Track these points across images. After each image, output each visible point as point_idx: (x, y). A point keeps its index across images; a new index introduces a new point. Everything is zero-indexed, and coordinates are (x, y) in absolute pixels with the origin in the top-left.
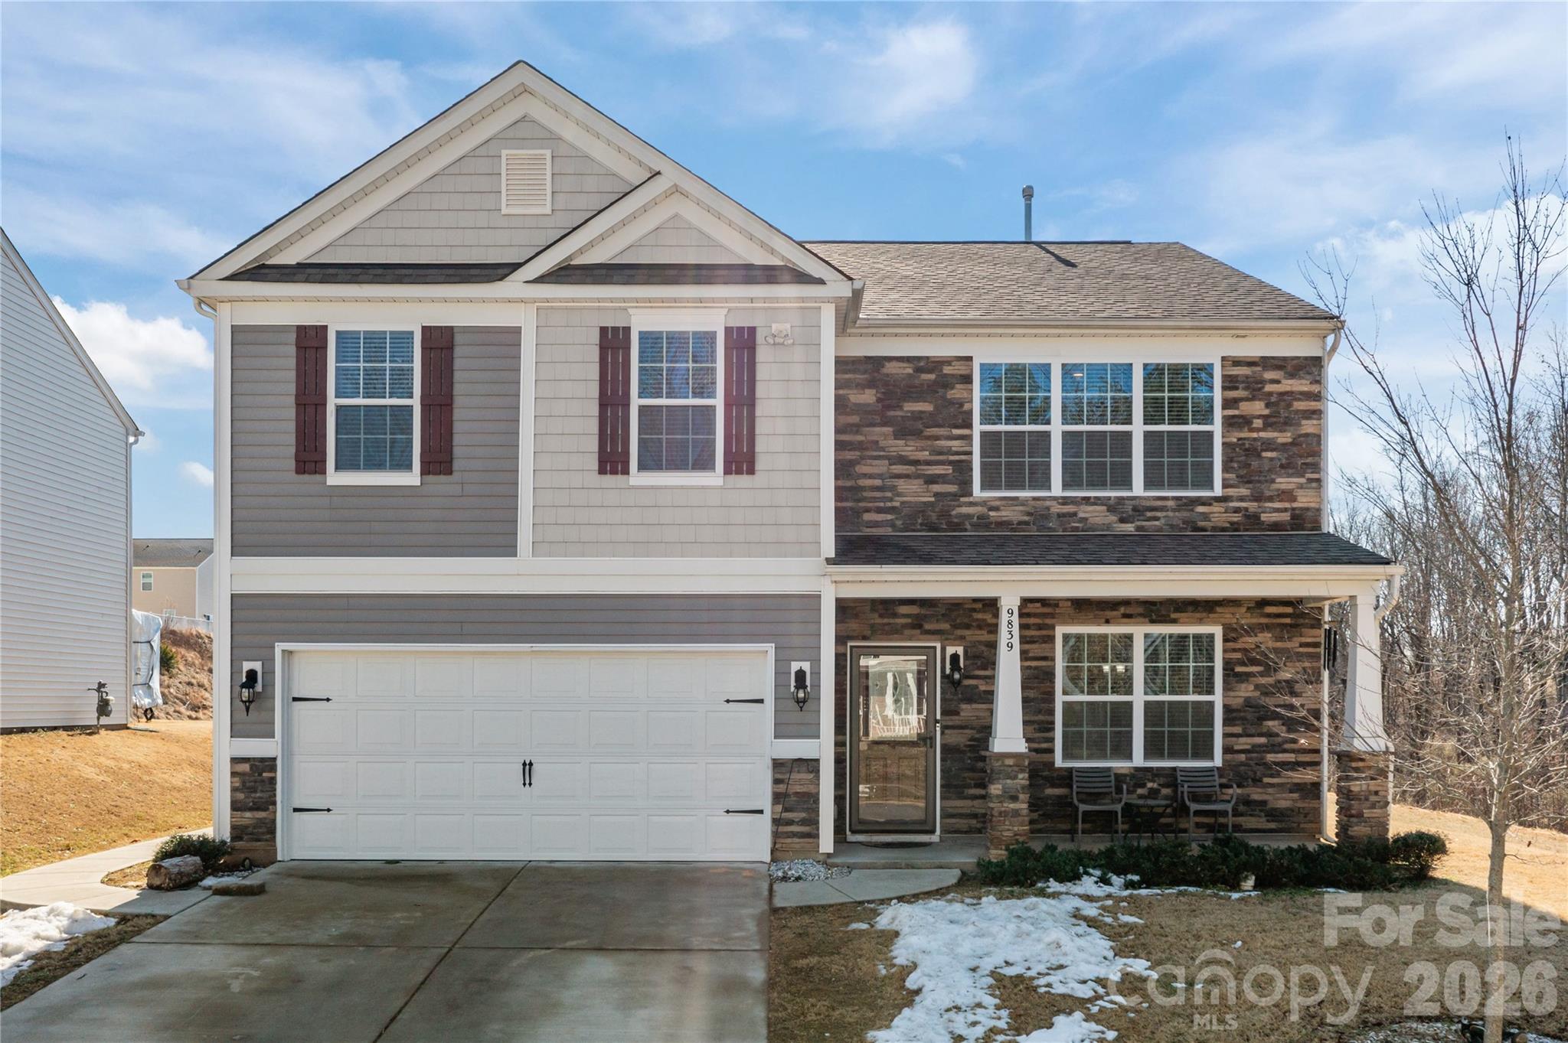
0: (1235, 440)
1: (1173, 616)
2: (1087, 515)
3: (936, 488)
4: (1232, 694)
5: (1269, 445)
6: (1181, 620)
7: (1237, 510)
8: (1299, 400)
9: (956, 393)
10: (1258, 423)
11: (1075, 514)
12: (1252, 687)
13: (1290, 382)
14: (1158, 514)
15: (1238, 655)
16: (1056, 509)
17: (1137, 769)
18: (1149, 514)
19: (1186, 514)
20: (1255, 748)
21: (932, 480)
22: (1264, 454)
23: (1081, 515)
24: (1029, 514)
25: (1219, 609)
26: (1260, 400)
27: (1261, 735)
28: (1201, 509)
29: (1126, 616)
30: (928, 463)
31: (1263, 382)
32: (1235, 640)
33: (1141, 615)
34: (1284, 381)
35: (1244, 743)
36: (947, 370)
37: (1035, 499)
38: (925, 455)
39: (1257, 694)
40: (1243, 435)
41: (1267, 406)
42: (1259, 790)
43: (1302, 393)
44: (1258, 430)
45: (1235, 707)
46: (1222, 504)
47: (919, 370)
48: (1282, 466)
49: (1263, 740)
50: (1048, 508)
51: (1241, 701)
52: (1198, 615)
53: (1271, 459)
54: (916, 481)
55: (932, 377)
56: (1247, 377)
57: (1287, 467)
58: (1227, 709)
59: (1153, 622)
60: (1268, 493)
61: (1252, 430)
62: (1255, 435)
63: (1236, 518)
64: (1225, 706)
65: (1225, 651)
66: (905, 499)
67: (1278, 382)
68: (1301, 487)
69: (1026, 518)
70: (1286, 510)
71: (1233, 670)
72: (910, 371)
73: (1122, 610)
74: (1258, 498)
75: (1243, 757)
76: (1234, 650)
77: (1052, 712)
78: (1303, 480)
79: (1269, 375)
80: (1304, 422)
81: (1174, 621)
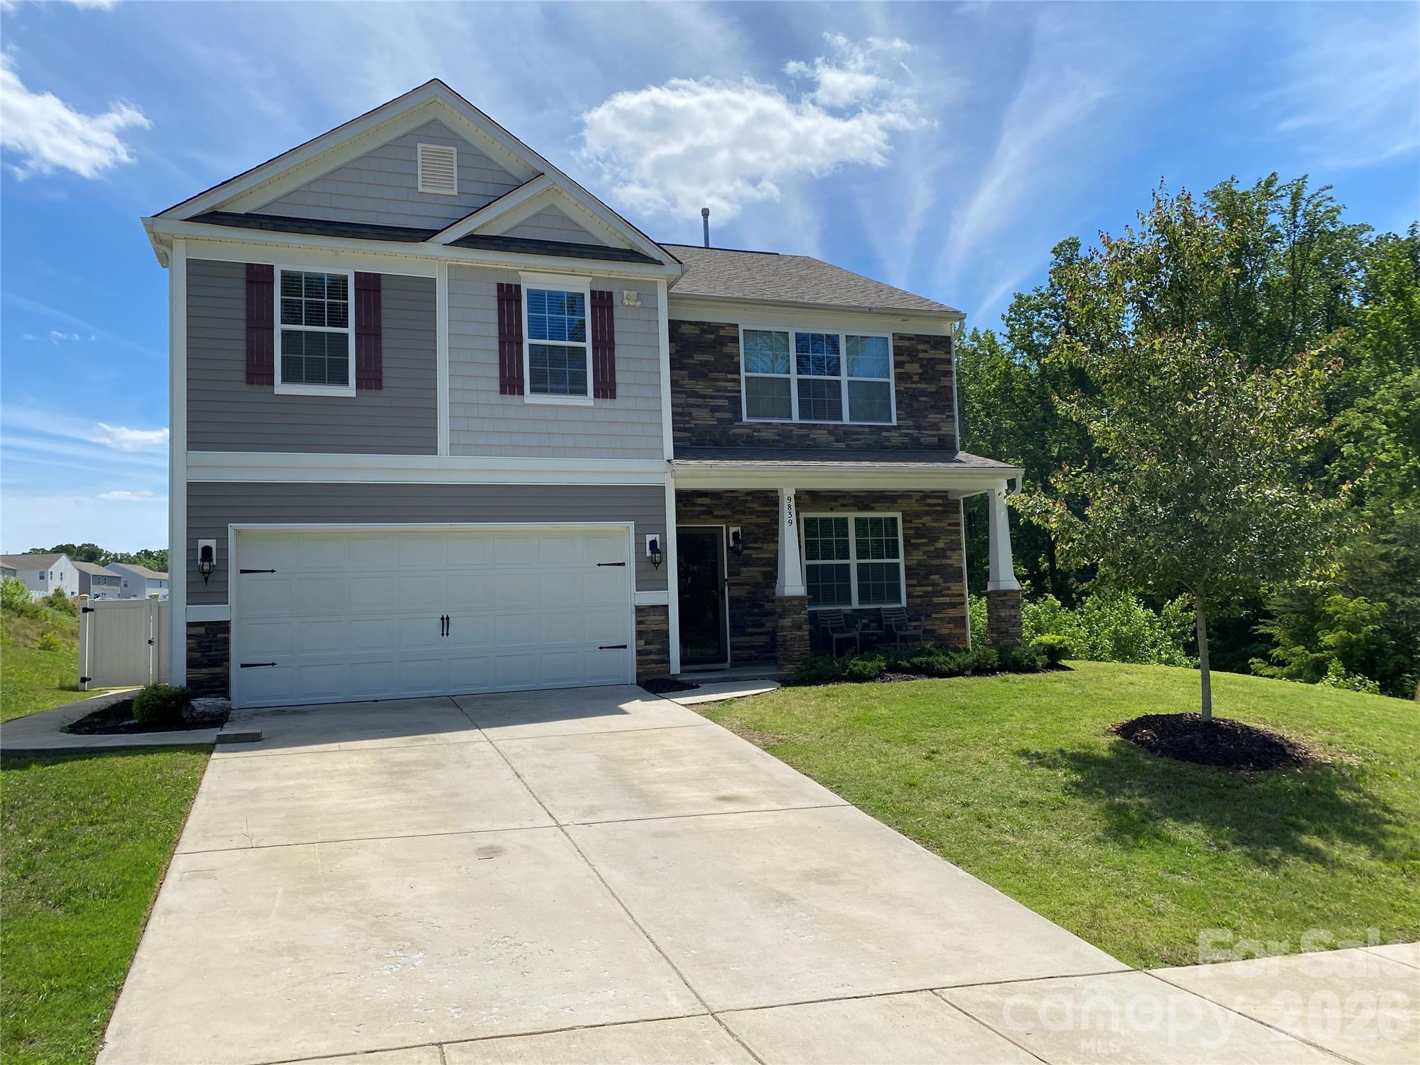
0: (903, 389)
1: (872, 505)
2: (816, 436)
3: (718, 415)
4: (910, 558)
5: (923, 393)
6: (877, 508)
7: (906, 435)
8: (939, 364)
9: (728, 349)
10: (916, 378)
11: (808, 436)
12: (921, 553)
13: (934, 352)
14: (860, 437)
15: (912, 532)
16: (796, 432)
17: (854, 610)
18: (854, 437)
19: (874, 437)
20: (926, 594)
21: (715, 409)
22: (921, 399)
23: (812, 436)
24: (779, 435)
25: (899, 501)
26: (917, 363)
27: (928, 585)
28: (885, 434)
29: (842, 505)
30: (713, 397)
31: (918, 351)
32: (911, 522)
33: (854, 505)
34: (930, 352)
35: (919, 591)
36: (722, 332)
37: (782, 424)
38: (710, 391)
39: (925, 557)
40: (908, 386)
41: (921, 367)
42: (930, 622)
43: (940, 359)
44: (916, 383)
45: (912, 566)
46: (898, 431)
47: (704, 332)
48: (931, 407)
49: (930, 588)
50: (791, 431)
51: (915, 562)
52: (888, 505)
53: (925, 402)
54: (705, 410)
55: (713, 337)
56: (908, 347)
57: (934, 408)
58: (907, 567)
59: (860, 509)
60: (924, 424)
61: (913, 382)
62: (914, 386)
63: (906, 440)
64: (906, 565)
65: (904, 529)
66: (698, 422)
67: (926, 351)
68: (942, 420)
69: (777, 438)
70: (934, 436)
71: (909, 541)
72: (698, 332)
73: (841, 501)
74: (918, 428)
75: (919, 600)
76: (909, 528)
78: (944, 417)
79: (921, 347)
80: (942, 379)
81: (873, 509)
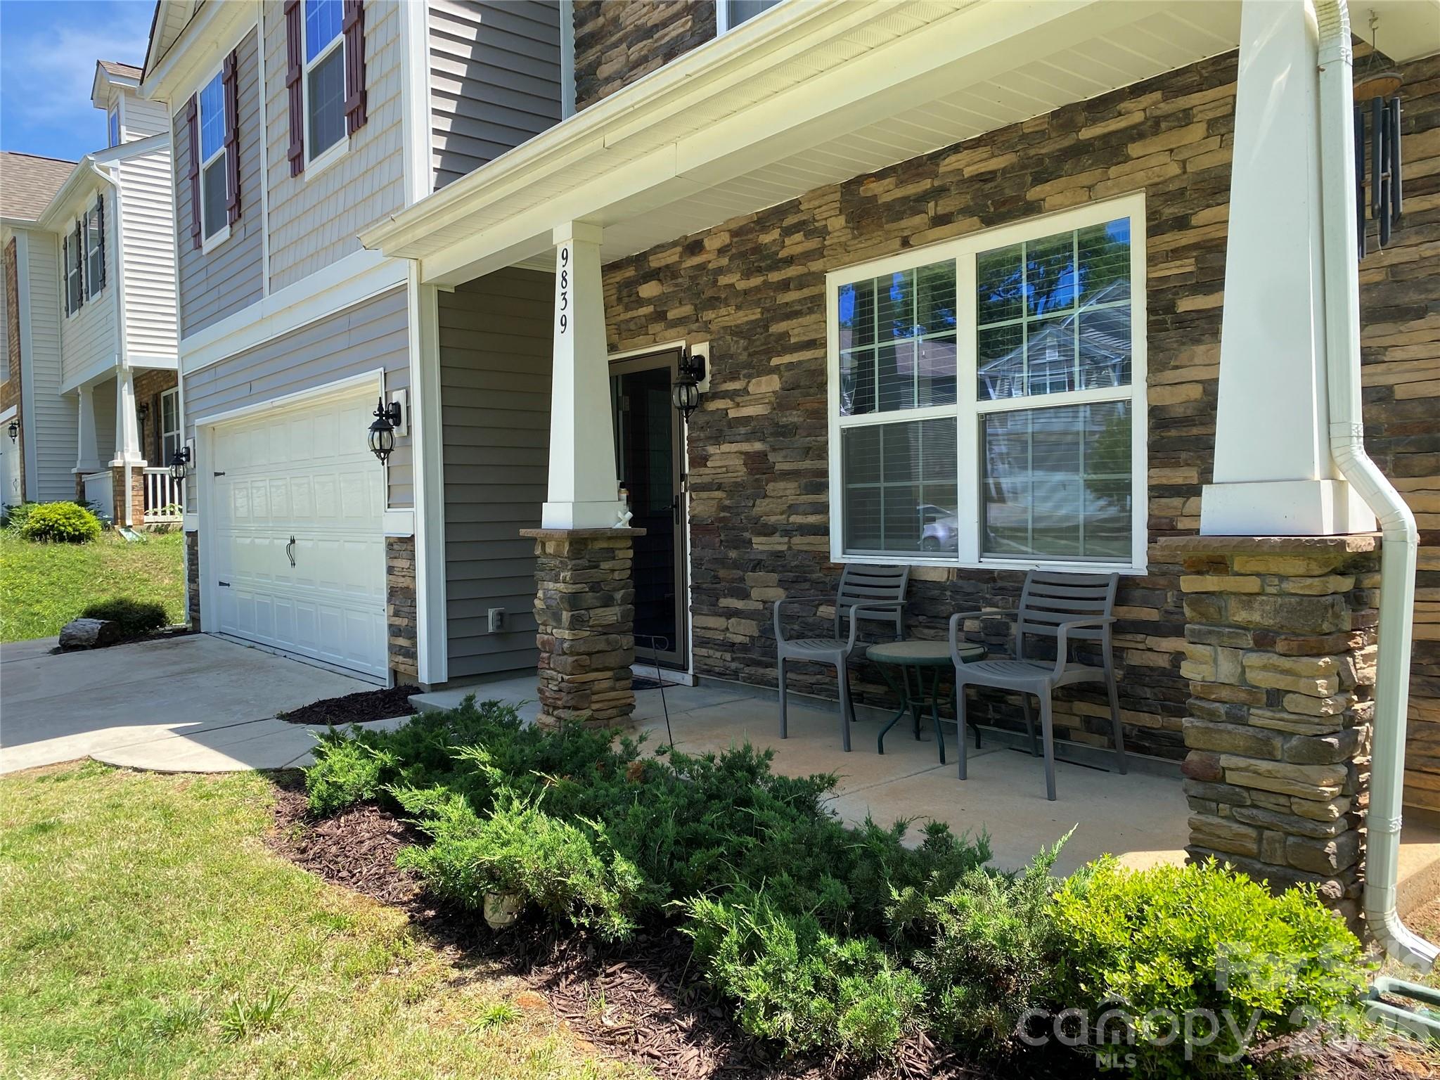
1: (1033, 194)
4: (1170, 376)
6: (1049, 202)
17: (964, 574)
21: (670, 51)
25: (1134, 149)
29: (941, 220)
32: (1182, 223)
33: (967, 211)
45: (1179, 412)
58: (1158, 417)
59: (991, 221)
64: (1154, 412)
65: (1152, 260)
71: (1170, 308)
76: (1177, 253)
77: (822, 452)
81: (1032, 209)
